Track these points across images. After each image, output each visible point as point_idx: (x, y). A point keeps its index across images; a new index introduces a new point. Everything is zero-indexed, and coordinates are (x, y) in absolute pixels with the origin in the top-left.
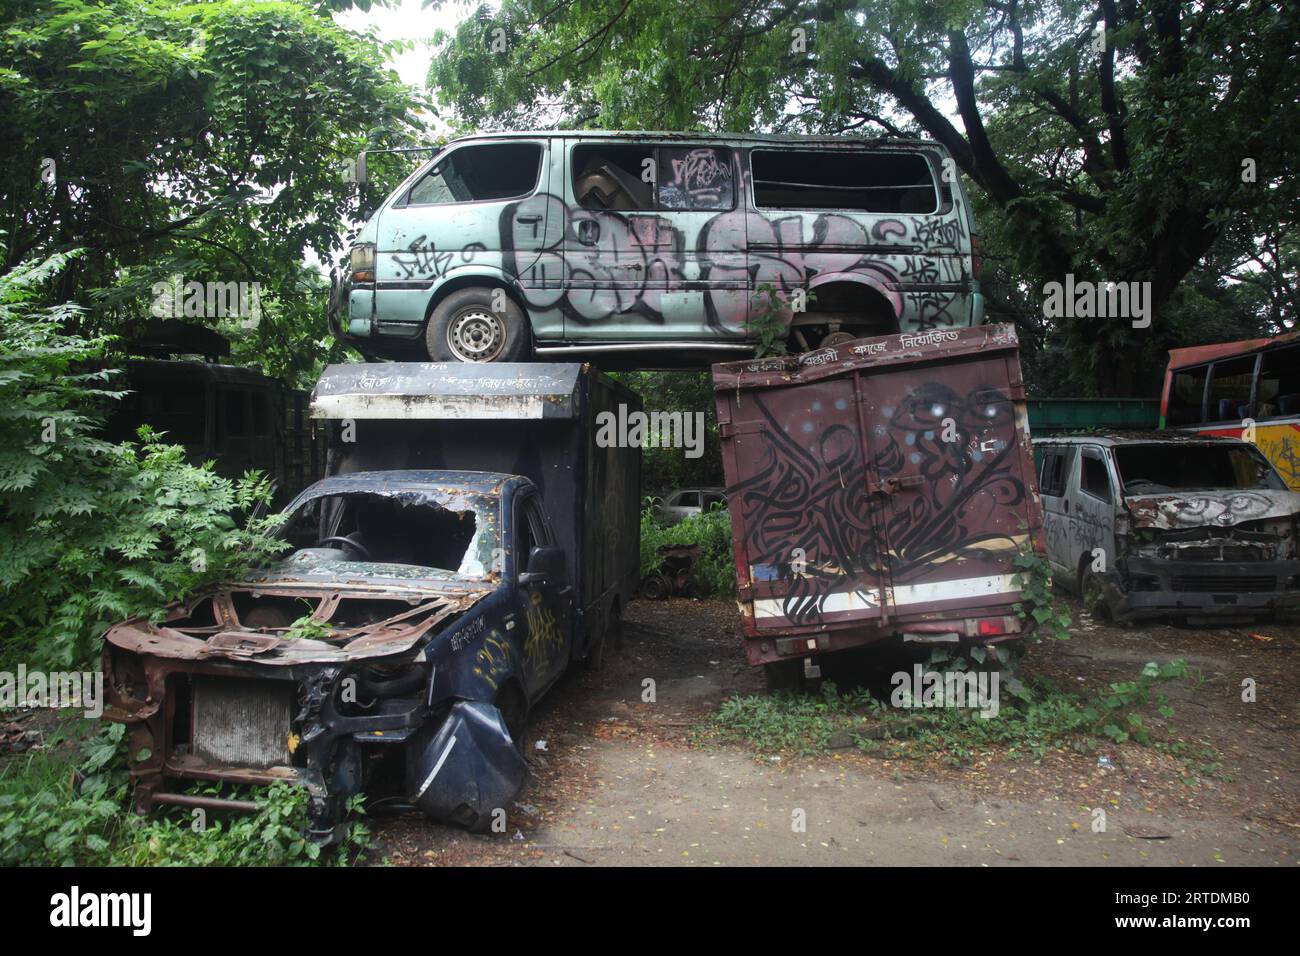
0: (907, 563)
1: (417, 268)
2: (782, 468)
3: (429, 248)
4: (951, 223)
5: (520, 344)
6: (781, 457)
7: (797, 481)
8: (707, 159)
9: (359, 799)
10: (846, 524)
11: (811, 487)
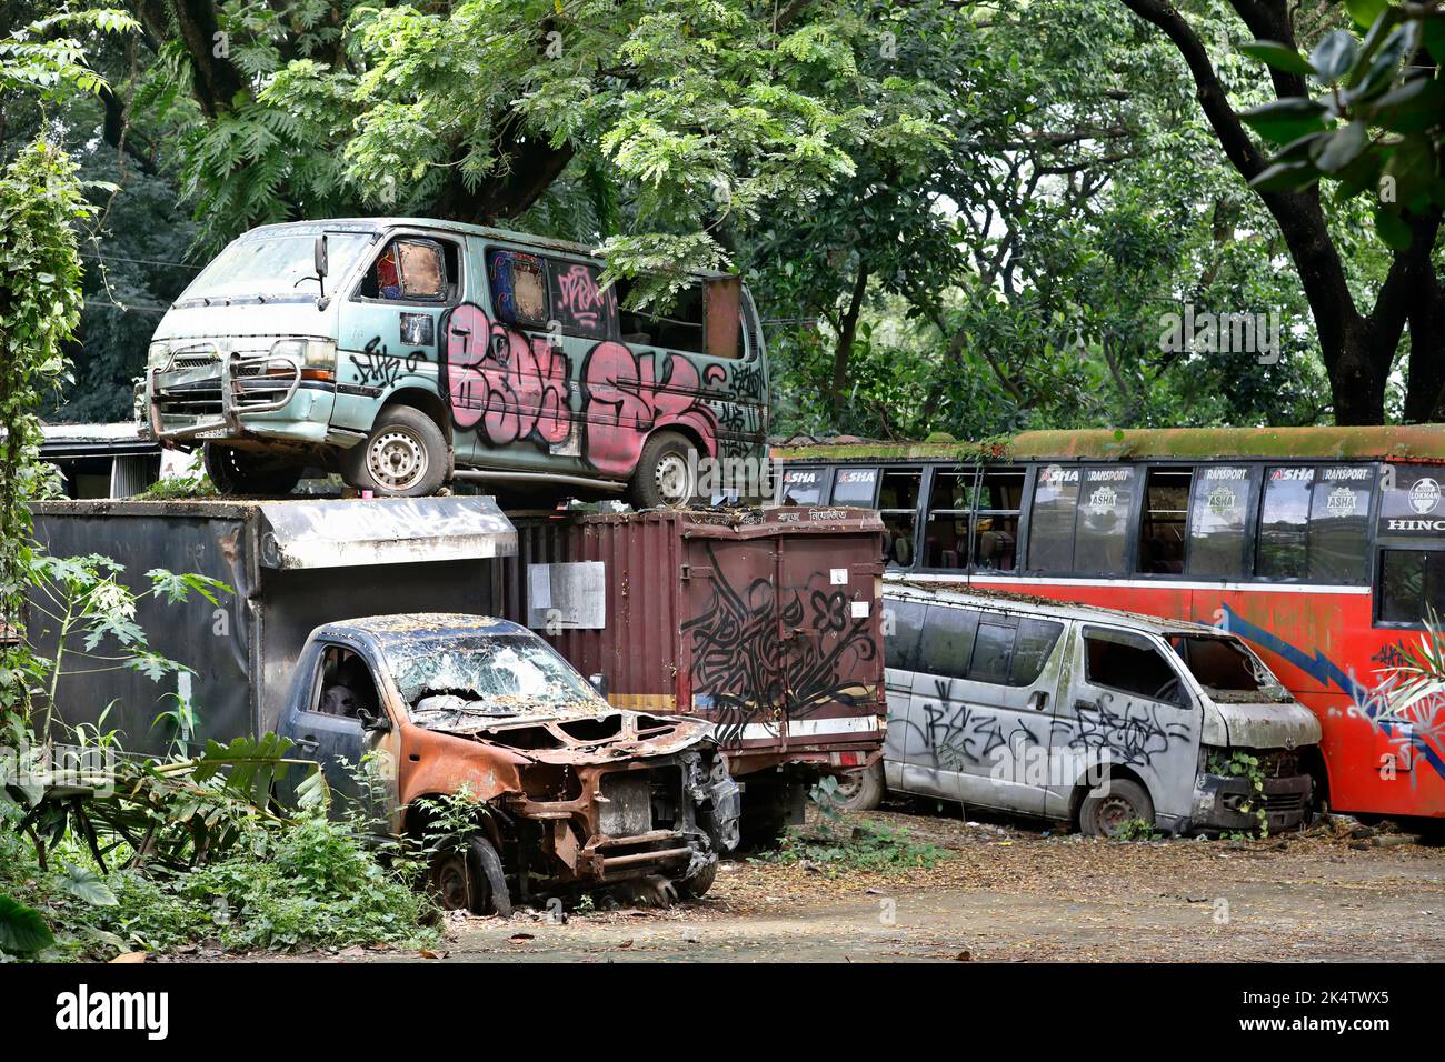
0: (799, 701)
1: (371, 373)
2: (722, 611)
3: (381, 351)
4: (756, 372)
6: (722, 602)
7: (732, 624)
8: (584, 278)
10: (761, 665)
11: (742, 629)
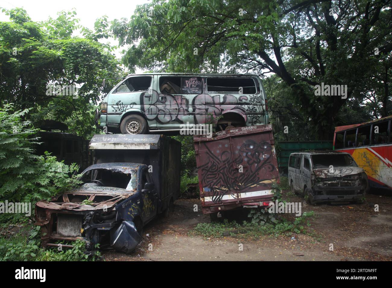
0: (244, 187)
1: (118, 109)
2: (211, 162)
3: (121, 104)
4: (260, 96)
5: (145, 129)
6: (211, 159)
7: (215, 166)
8: (195, 80)
9: (98, 245)
10: (228, 177)
11: (219, 167)
